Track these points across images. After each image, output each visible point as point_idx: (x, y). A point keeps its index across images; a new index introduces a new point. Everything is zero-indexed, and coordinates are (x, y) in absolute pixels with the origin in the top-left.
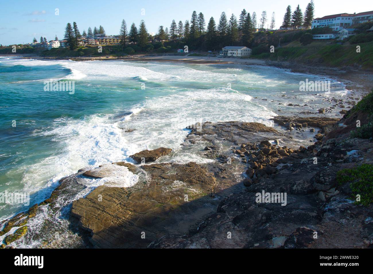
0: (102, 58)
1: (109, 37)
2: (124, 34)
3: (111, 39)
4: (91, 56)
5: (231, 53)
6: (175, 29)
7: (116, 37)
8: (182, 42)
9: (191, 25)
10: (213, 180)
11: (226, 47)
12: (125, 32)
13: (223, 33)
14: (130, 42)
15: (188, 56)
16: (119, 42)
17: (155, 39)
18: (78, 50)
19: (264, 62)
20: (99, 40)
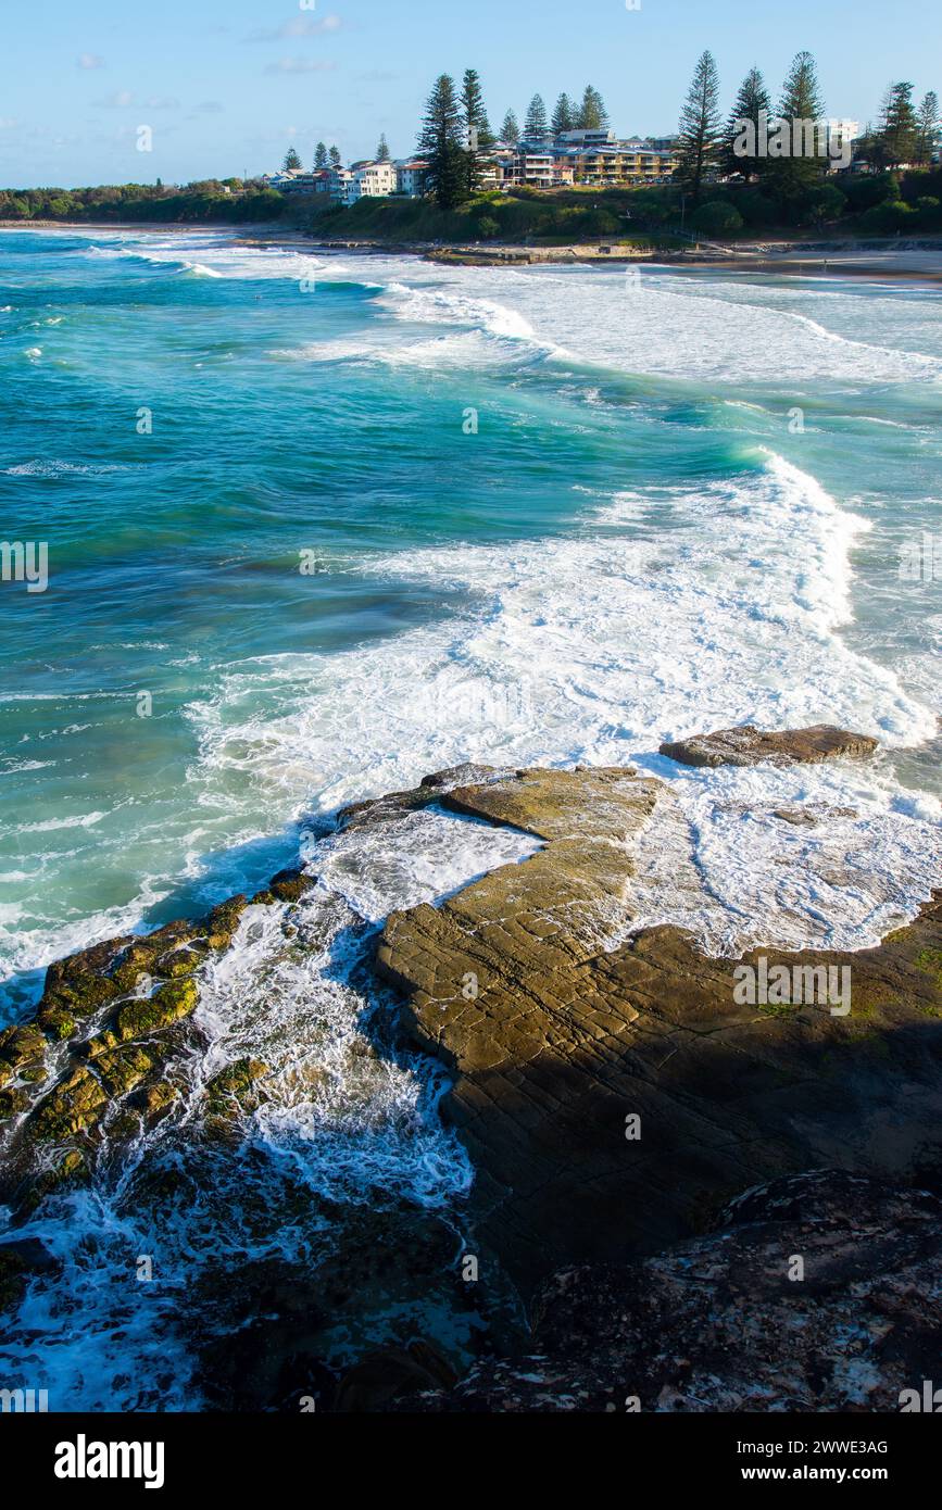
0: (579, 251)
1: (625, 143)
2: (701, 131)
3: (630, 158)
4: (528, 239)
7: (659, 145)
12: (704, 121)
14: (726, 171)
16: (669, 172)
18: (474, 207)
20: (576, 162)
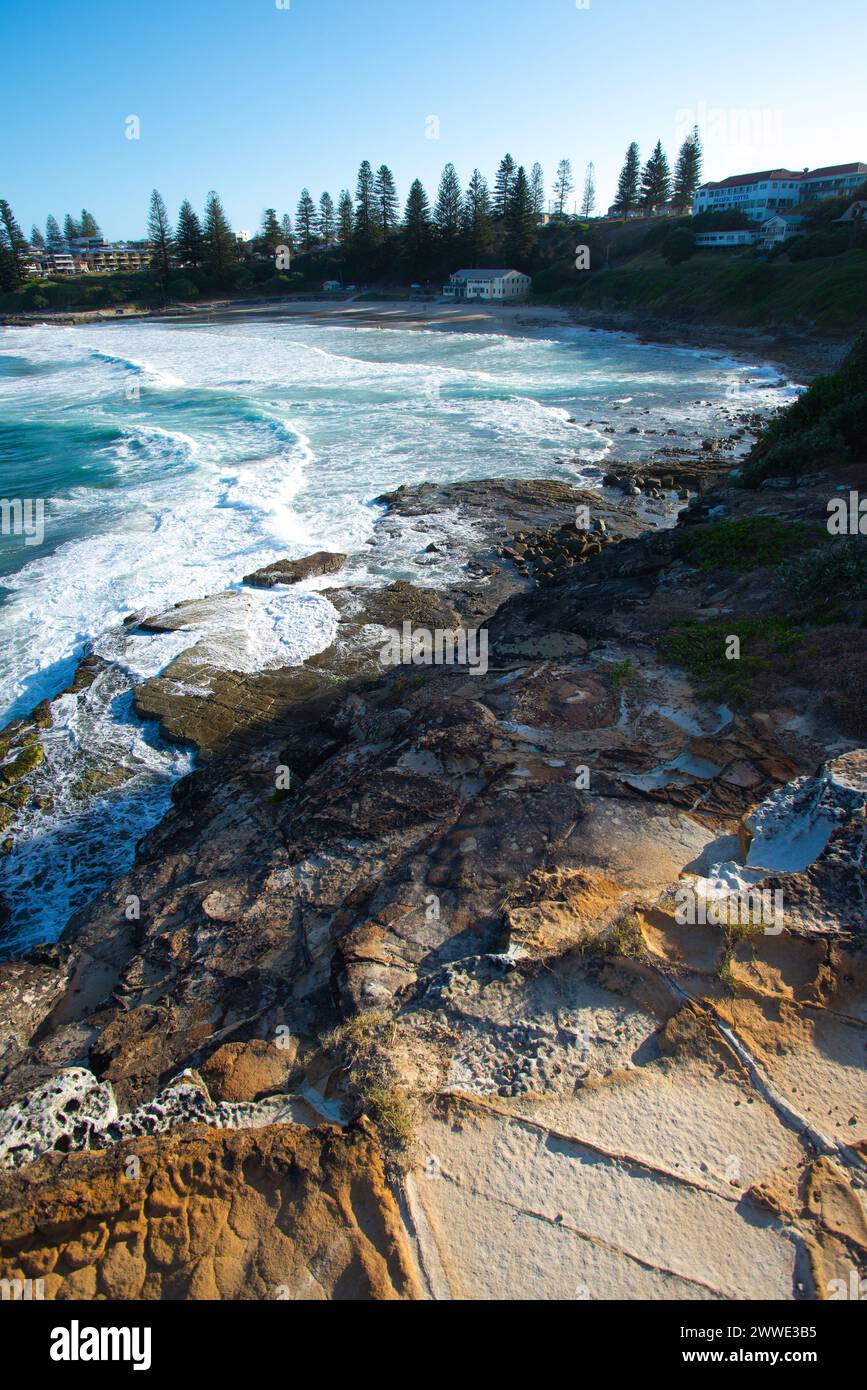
0: (104, 313)
1: (115, 245)
2: (162, 237)
3: (121, 254)
4: (68, 308)
5: (475, 290)
6: (312, 219)
7: (137, 246)
8: (334, 260)
9: (356, 204)
10: (454, 618)
11: (460, 272)
12: (162, 231)
13: (451, 228)
14: (183, 261)
15: (355, 300)
16: (147, 262)
17: (254, 251)
18: (28, 289)
19: (565, 314)
20: (88, 258)
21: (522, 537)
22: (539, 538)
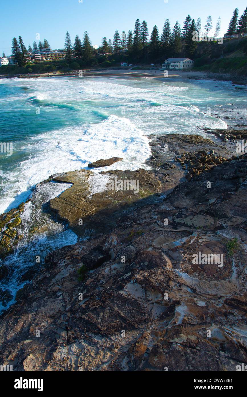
0: (50, 74)
1: (54, 51)
2: (69, 48)
3: (56, 54)
4: (39, 72)
5: (173, 66)
6: (118, 41)
7: (61, 51)
8: (125, 55)
9: (134, 35)
10: (158, 183)
11: (169, 59)
12: (69, 46)
13: (166, 43)
14: (75, 56)
15: (131, 70)
16: (64, 57)
17: (99, 52)
18: (26, 66)
19: (205, 74)
20: (45, 55)
21: (184, 155)
22: (190, 155)
